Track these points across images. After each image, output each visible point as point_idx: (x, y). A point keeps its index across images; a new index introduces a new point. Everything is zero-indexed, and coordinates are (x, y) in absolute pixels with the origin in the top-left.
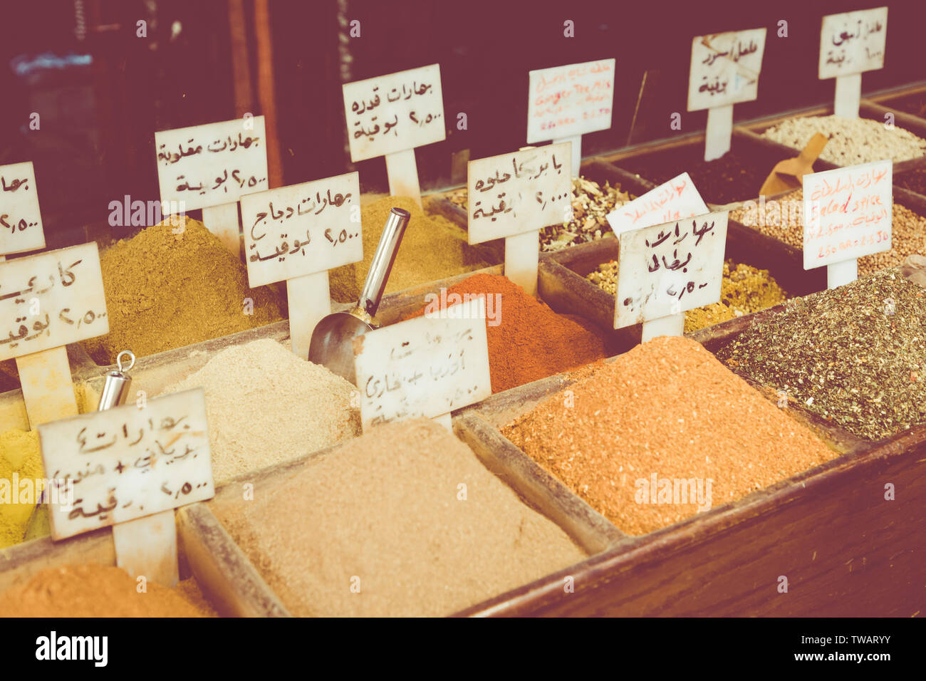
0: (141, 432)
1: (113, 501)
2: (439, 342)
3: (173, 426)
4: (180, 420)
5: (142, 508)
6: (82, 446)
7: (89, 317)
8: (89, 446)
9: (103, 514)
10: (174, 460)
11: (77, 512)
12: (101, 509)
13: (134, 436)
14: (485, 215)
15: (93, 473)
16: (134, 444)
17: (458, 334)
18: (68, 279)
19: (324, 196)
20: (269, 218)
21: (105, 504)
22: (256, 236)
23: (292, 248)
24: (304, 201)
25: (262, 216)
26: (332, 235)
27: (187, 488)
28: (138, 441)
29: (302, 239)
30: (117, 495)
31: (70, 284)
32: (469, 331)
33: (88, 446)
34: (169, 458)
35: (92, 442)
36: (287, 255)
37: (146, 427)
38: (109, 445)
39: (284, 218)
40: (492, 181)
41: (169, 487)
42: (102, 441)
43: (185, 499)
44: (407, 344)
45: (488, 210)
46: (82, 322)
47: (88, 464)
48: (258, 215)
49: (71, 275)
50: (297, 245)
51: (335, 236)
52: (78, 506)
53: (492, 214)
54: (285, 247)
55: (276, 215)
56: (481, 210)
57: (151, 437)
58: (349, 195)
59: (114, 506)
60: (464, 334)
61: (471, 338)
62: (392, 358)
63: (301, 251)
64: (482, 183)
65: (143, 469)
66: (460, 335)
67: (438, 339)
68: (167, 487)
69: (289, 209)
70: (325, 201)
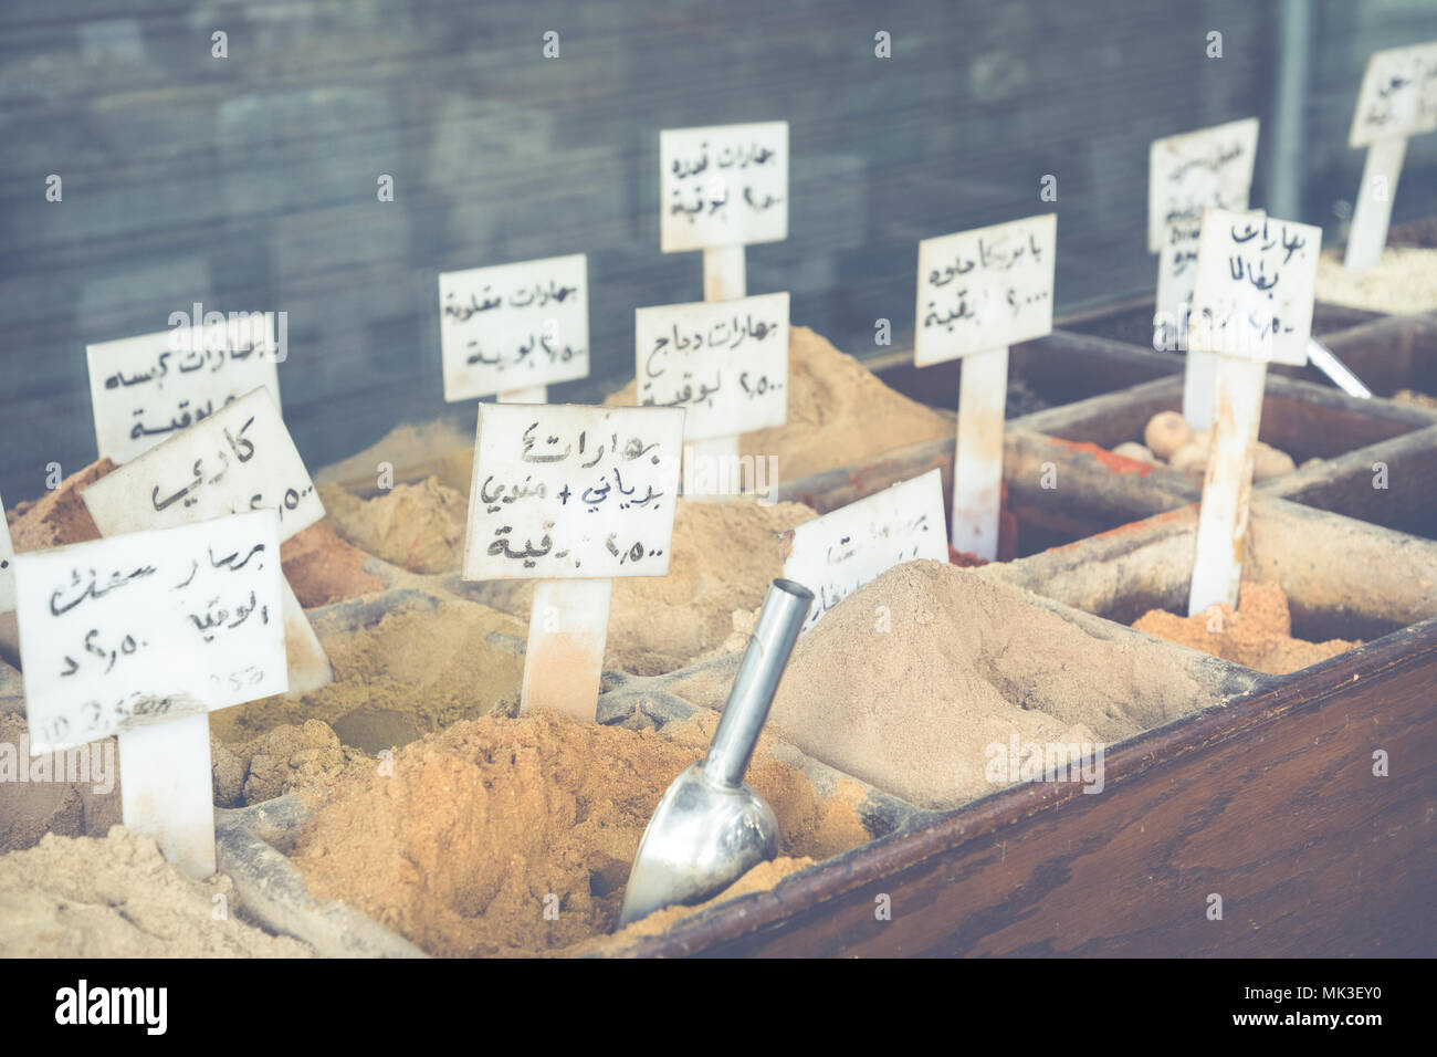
0: (601, 450)
1: (546, 541)
2: (887, 535)
3: (639, 453)
4: (649, 448)
5: (578, 565)
6: (528, 449)
7: (291, 499)
8: (536, 451)
9: (530, 559)
10: (631, 505)
11: (500, 547)
12: (530, 551)
13: (590, 455)
14: (940, 322)
15: (532, 494)
16: (589, 465)
17: (909, 524)
18: (245, 451)
19: (742, 323)
20: (670, 347)
21: (537, 546)
22: (653, 371)
23: (696, 394)
24: (717, 327)
25: (663, 342)
26: (748, 381)
27: (637, 552)
28: (595, 462)
29: (711, 385)
30: (554, 534)
31: (249, 456)
32: (923, 518)
33: (533, 452)
34: (627, 499)
35: (542, 449)
36: (689, 405)
37: (608, 445)
38: (559, 458)
39: (689, 349)
40: (950, 271)
41: (617, 543)
42: (553, 450)
43: (632, 568)
44: (848, 539)
45: (944, 315)
46: (284, 509)
47: (529, 478)
48: (659, 341)
49: (247, 443)
50: (705, 391)
51: (753, 383)
52: (503, 536)
53: (948, 321)
54: (688, 394)
55: (681, 343)
56: (934, 315)
57: (612, 460)
58: (774, 326)
59: (545, 552)
60: (917, 524)
61: (925, 528)
62: (829, 561)
63: (707, 400)
64: (936, 274)
65: (591, 506)
66: (913, 525)
67: (885, 531)
68: (615, 542)
69: (698, 337)
70: (744, 330)
